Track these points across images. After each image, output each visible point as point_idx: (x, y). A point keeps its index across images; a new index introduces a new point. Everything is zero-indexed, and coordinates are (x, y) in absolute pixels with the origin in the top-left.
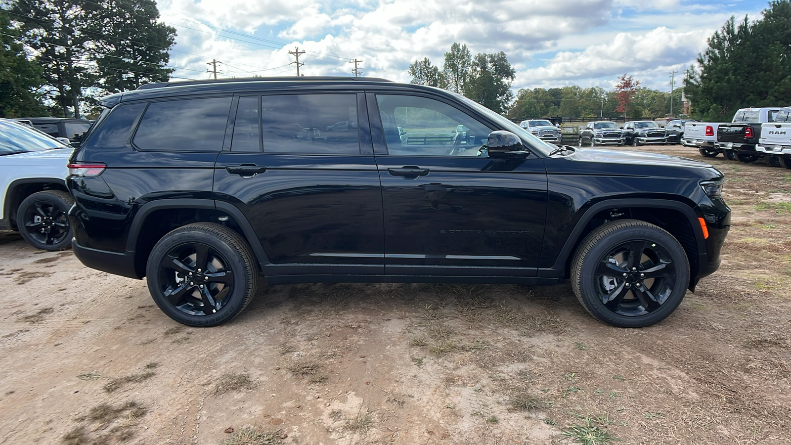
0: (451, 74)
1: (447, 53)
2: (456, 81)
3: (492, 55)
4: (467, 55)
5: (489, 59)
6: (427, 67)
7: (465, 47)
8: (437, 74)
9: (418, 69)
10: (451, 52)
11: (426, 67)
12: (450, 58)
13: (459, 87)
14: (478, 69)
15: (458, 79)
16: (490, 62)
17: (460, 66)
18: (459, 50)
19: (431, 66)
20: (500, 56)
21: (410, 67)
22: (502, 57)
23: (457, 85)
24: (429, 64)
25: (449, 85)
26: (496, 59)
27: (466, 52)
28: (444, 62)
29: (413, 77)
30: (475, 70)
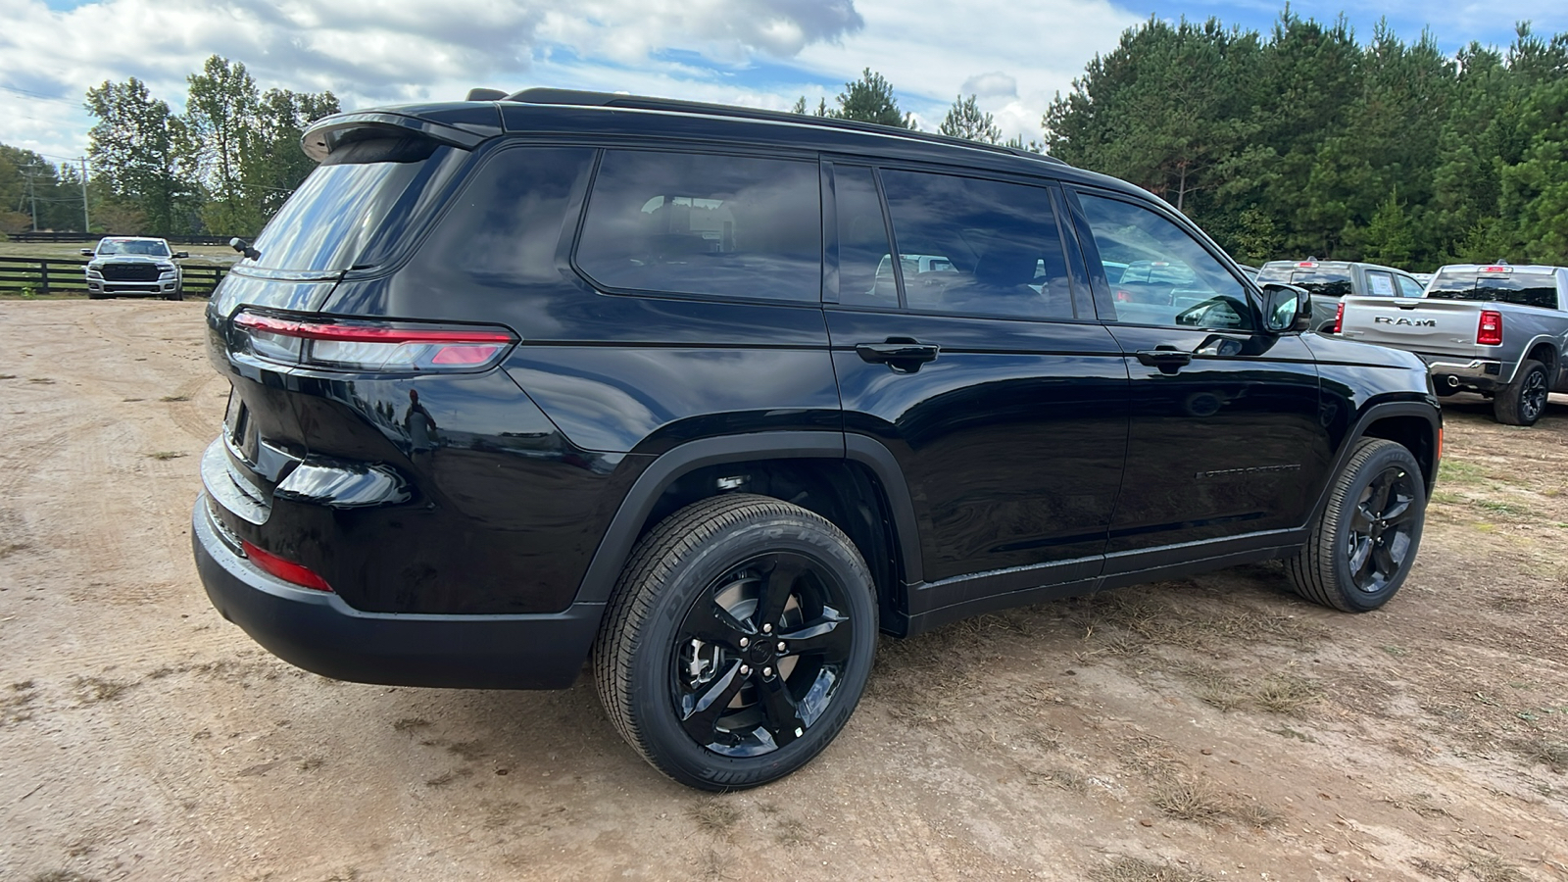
0: (207, 126)
1: (194, 76)
2: (224, 144)
3: (306, 97)
4: (247, 88)
5: (300, 104)
6: (138, 102)
7: (241, 72)
8: (166, 122)
9: (111, 101)
10: (204, 74)
11: (135, 99)
12: (201, 87)
13: (228, 156)
14: (275, 123)
15: (226, 139)
16: (303, 111)
17: (231, 109)
18: (226, 74)
19: (149, 100)
20: (325, 101)
21: (89, 95)
22: (329, 104)
23: (224, 151)
24: (144, 95)
25: (203, 149)
26: (316, 106)
27: (244, 80)
28: (188, 96)
29: (99, 119)
30: (269, 124)
